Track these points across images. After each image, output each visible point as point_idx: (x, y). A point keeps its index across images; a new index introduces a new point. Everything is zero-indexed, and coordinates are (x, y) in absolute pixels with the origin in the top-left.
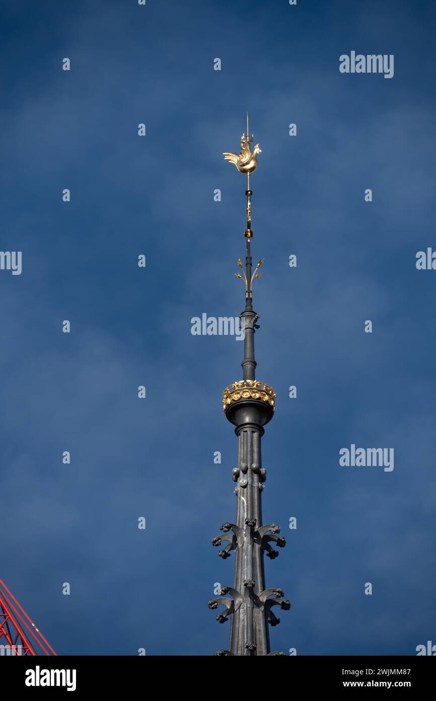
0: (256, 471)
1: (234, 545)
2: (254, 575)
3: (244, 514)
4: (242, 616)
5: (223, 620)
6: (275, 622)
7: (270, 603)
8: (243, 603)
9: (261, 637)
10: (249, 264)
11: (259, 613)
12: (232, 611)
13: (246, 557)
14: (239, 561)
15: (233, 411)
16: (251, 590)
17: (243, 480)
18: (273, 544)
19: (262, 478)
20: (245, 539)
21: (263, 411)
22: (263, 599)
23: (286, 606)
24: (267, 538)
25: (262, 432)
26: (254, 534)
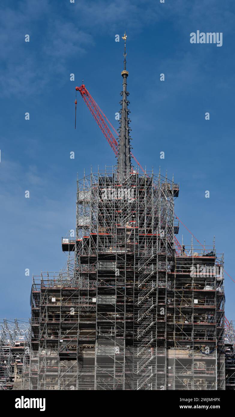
0: (126, 84)
1: (123, 94)
2: (125, 99)
3: (124, 90)
4: (124, 104)
5: (121, 105)
6: (128, 105)
7: (127, 102)
8: (124, 103)
9: (126, 107)
10: (125, 54)
11: (126, 104)
12: (122, 103)
13: (124, 96)
14: (123, 97)
15: (123, 75)
16: (125, 101)
17: (124, 85)
18: (128, 94)
19: (126, 85)
20: (124, 93)
21: (127, 75)
22: (126, 102)
23: (129, 103)
24: (127, 93)
25: (127, 78)
26: (125, 93)
